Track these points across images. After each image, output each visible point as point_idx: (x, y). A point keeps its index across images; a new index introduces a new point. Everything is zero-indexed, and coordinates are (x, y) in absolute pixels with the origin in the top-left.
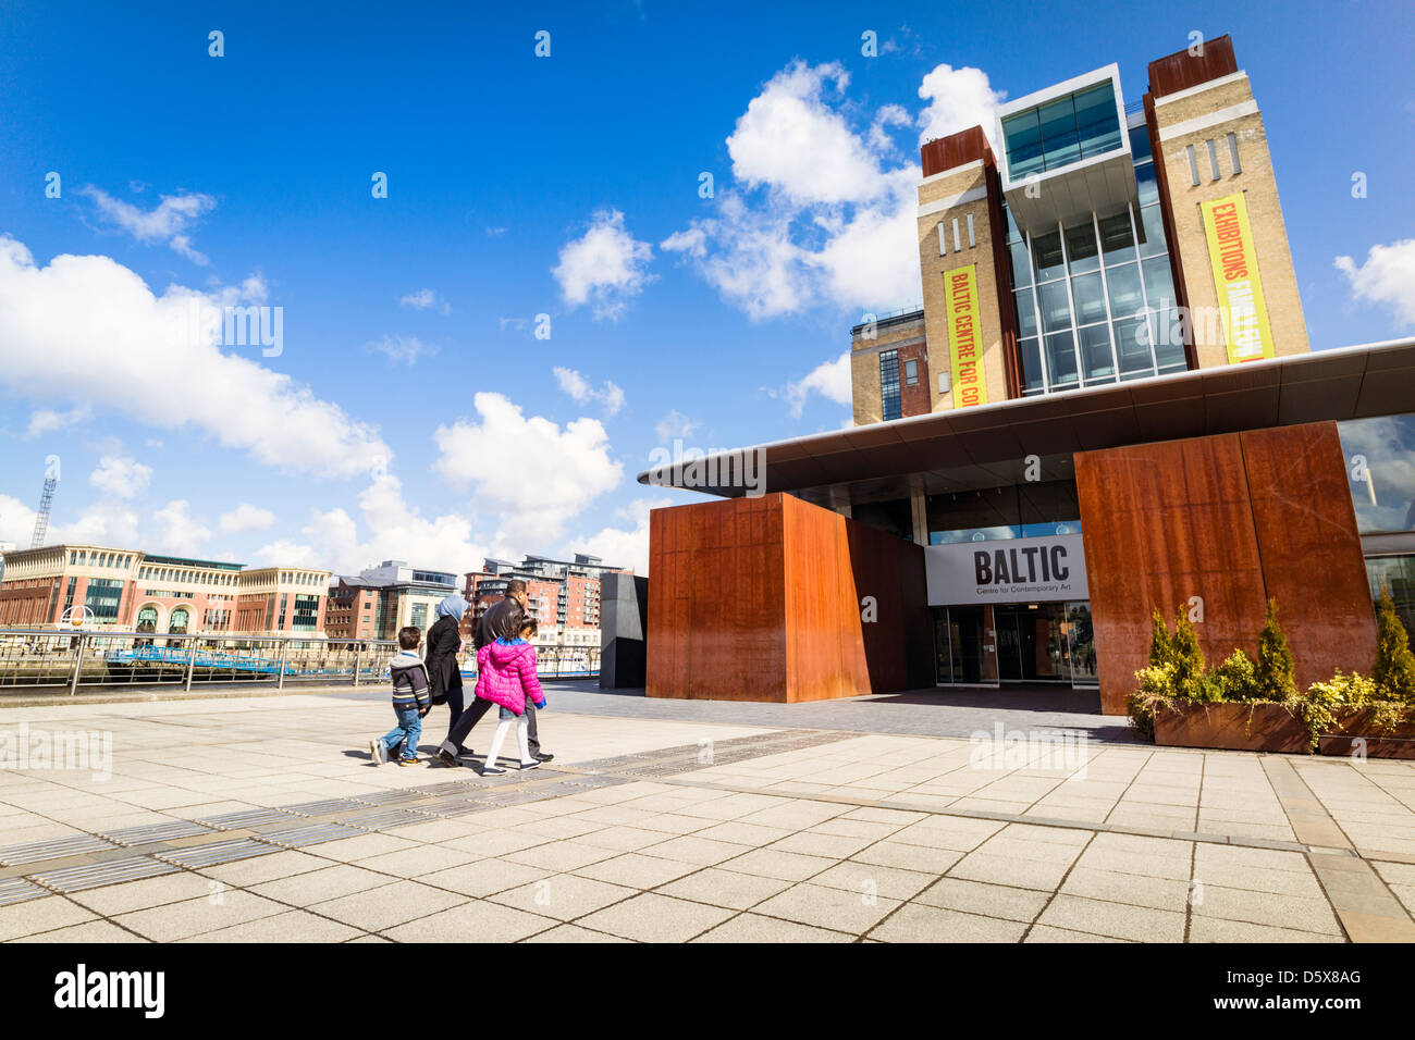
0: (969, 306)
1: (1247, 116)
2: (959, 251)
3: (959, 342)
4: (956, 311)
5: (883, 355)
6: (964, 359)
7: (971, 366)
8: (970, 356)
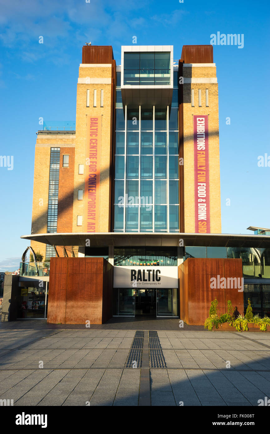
0: (97, 134)
1: (213, 84)
2: (96, 107)
3: (90, 151)
4: (91, 136)
5: (53, 149)
6: (91, 160)
7: (94, 164)
8: (95, 159)
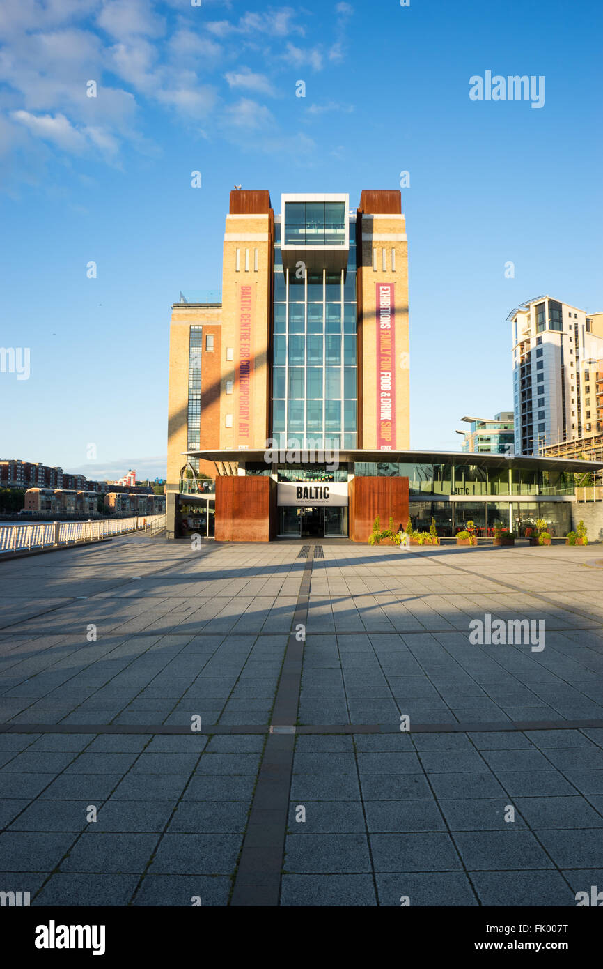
0: (250, 308)
1: (402, 241)
2: (248, 271)
3: (241, 330)
4: (242, 310)
5: (192, 328)
6: (243, 342)
7: (247, 347)
8: (247, 340)
